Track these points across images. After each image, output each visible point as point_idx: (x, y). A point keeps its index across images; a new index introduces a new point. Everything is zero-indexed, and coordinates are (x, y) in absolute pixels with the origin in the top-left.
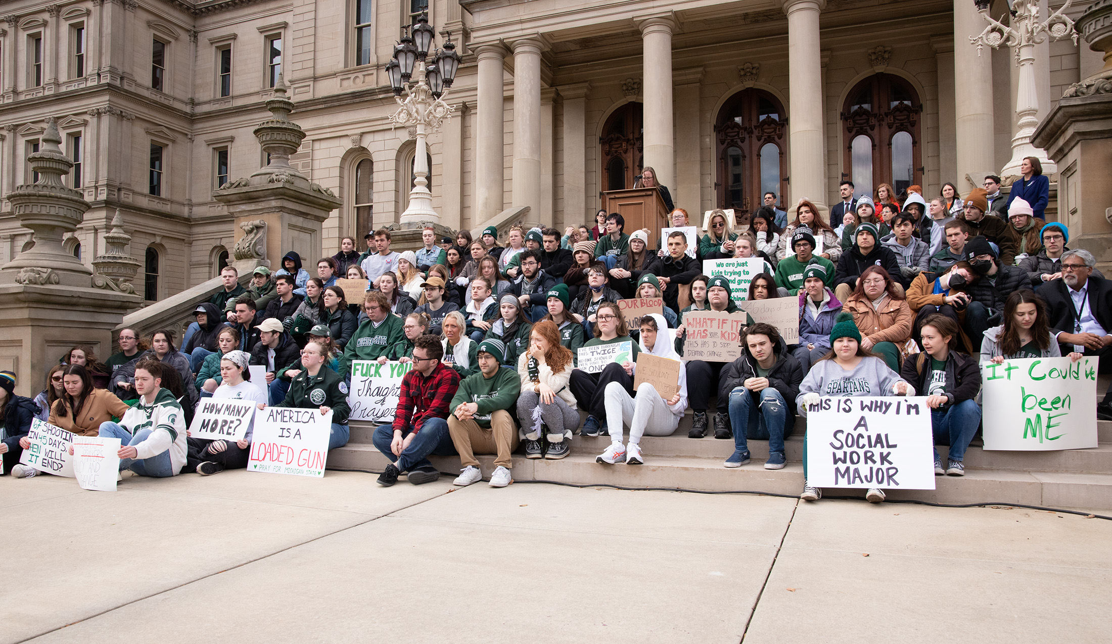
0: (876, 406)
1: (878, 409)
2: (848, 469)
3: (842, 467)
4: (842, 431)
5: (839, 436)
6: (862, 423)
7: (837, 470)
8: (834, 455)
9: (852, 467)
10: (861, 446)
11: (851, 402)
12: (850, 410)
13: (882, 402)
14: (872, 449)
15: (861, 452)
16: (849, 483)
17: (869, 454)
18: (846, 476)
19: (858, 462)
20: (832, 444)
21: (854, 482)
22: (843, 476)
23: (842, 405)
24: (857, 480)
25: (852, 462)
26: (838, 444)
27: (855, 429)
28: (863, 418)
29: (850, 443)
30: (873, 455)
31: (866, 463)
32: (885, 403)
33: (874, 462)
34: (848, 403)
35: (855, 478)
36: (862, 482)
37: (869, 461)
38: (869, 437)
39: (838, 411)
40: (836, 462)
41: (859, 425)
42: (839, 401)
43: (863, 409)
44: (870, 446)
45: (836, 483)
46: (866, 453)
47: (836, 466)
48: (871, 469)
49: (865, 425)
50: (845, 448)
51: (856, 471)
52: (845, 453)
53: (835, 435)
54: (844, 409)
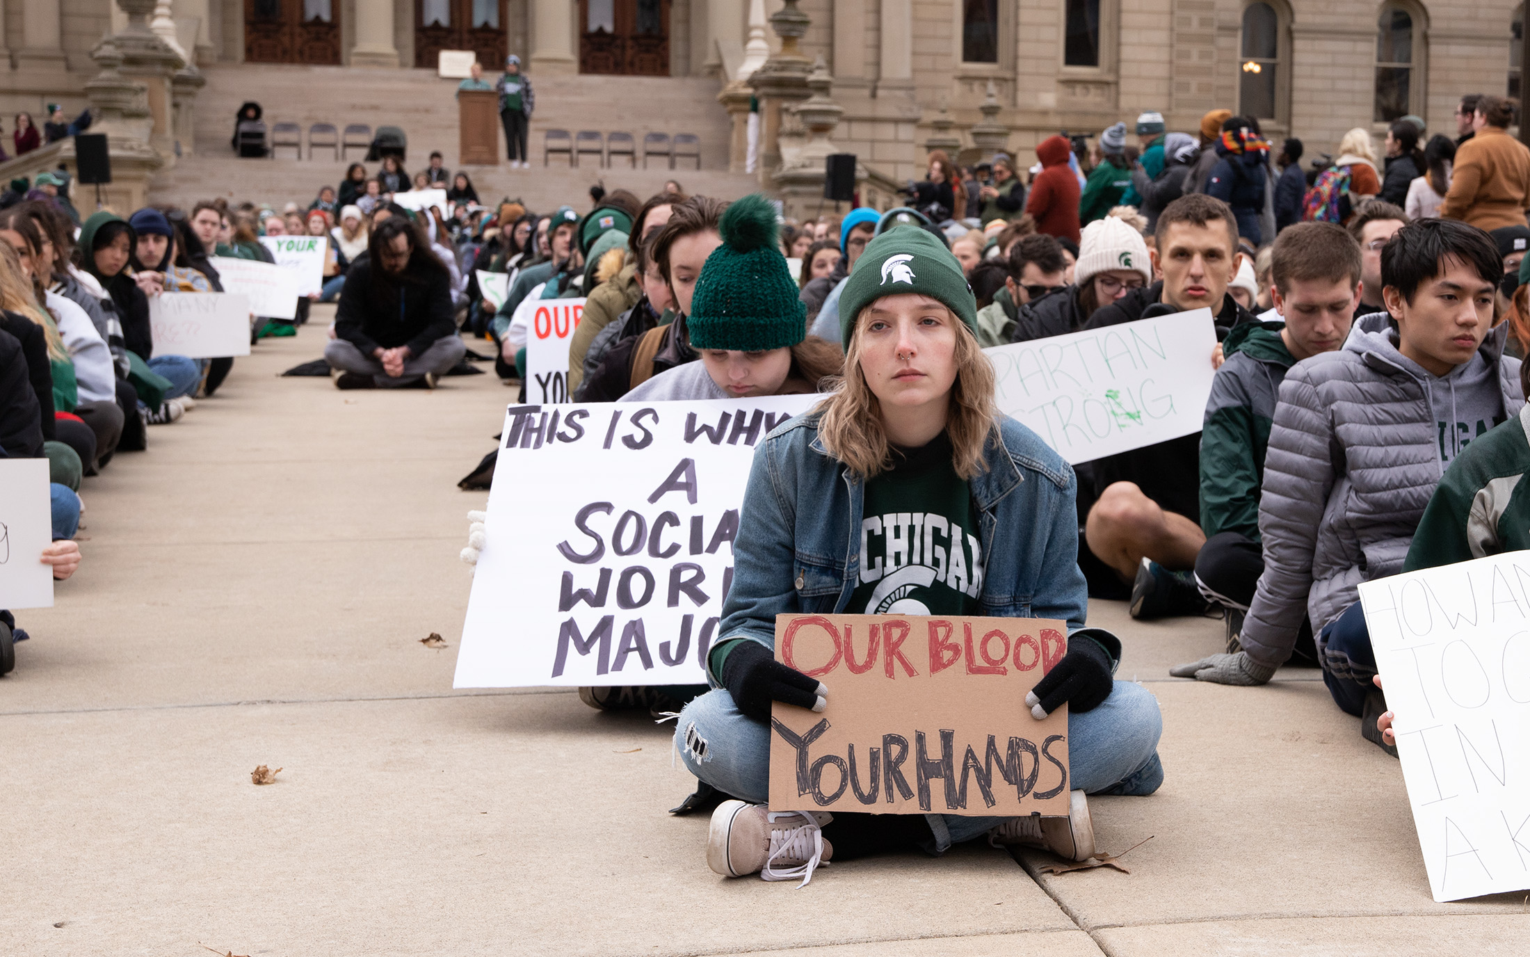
0: (738, 428)
1: (743, 437)
2: (605, 626)
3: (586, 618)
4: (607, 507)
5: (596, 521)
6: (682, 478)
7: (569, 629)
8: (567, 580)
9: (622, 618)
10: (663, 548)
11: (656, 419)
12: (648, 439)
13: (758, 415)
14: (701, 559)
15: (661, 570)
16: (602, 668)
17: (686, 576)
18: (596, 648)
19: (646, 598)
20: (565, 549)
21: (619, 666)
22: (584, 648)
23: (625, 427)
24: (634, 658)
25: (625, 600)
26: (585, 546)
27: (654, 498)
28: (686, 465)
29: (627, 541)
30: (700, 576)
31: (673, 601)
32: (770, 417)
33: (700, 598)
34: (646, 421)
35: (624, 651)
36: (648, 663)
37: (683, 596)
38: (697, 523)
39: (607, 445)
40: (567, 601)
41: (670, 484)
42: (617, 415)
43: (690, 436)
44: (696, 548)
45: (558, 670)
46: (676, 572)
47: (565, 616)
48: (687, 621)
49: (690, 487)
50: (610, 559)
51: (635, 629)
52: (606, 574)
53: (581, 521)
54: (629, 441)
